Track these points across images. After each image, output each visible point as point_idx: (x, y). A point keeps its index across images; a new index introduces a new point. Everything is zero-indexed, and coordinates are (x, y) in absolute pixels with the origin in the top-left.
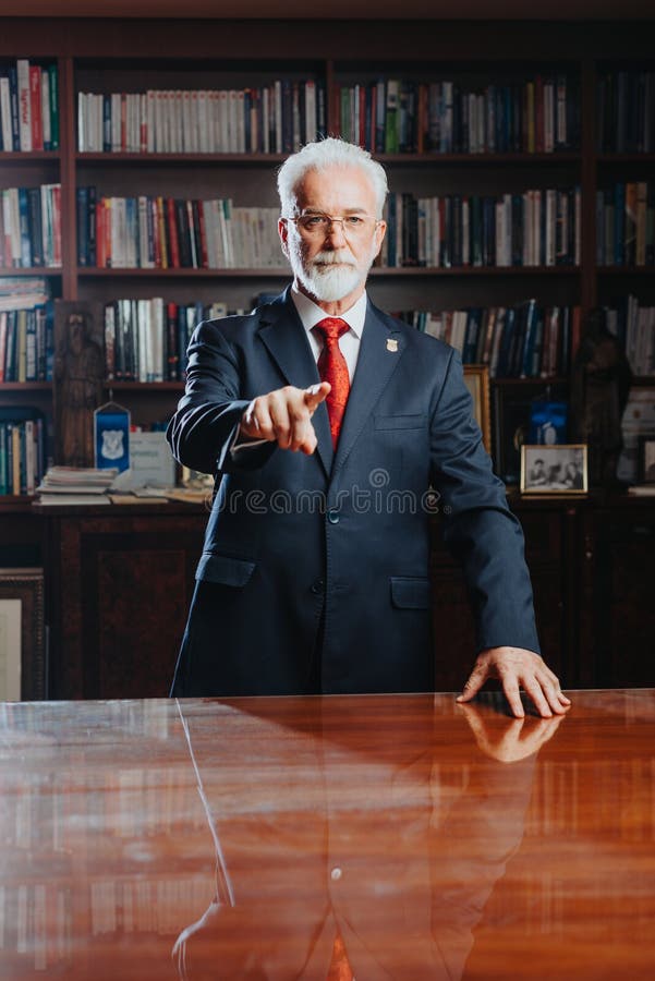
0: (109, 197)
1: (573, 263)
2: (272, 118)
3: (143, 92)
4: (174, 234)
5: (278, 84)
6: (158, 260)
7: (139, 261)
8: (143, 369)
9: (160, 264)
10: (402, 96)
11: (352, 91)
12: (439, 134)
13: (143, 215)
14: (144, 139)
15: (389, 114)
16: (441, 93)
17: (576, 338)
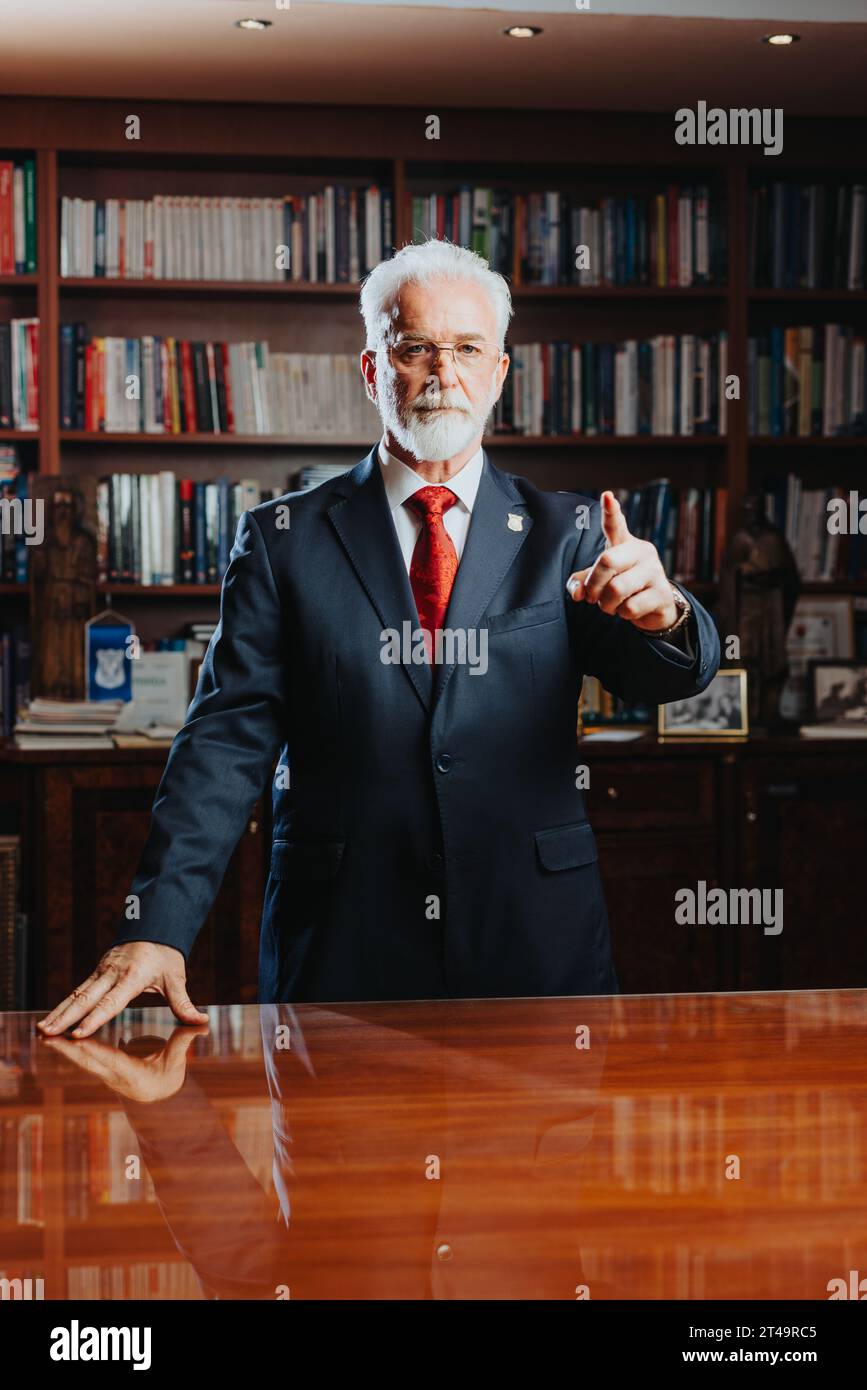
0: (103, 336)
1: (716, 432)
2: (321, 236)
3: (148, 198)
4: (189, 387)
5: (329, 192)
6: (168, 421)
7: (142, 423)
8: (146, 567)
9: (170, 428)
10: (494, 210)
11: (427, 202)
12: (541, 260)
13: (148, 362)
14: (149, 262)
15: (476, 234)
16: (544, 206)
17: (721, 530)
